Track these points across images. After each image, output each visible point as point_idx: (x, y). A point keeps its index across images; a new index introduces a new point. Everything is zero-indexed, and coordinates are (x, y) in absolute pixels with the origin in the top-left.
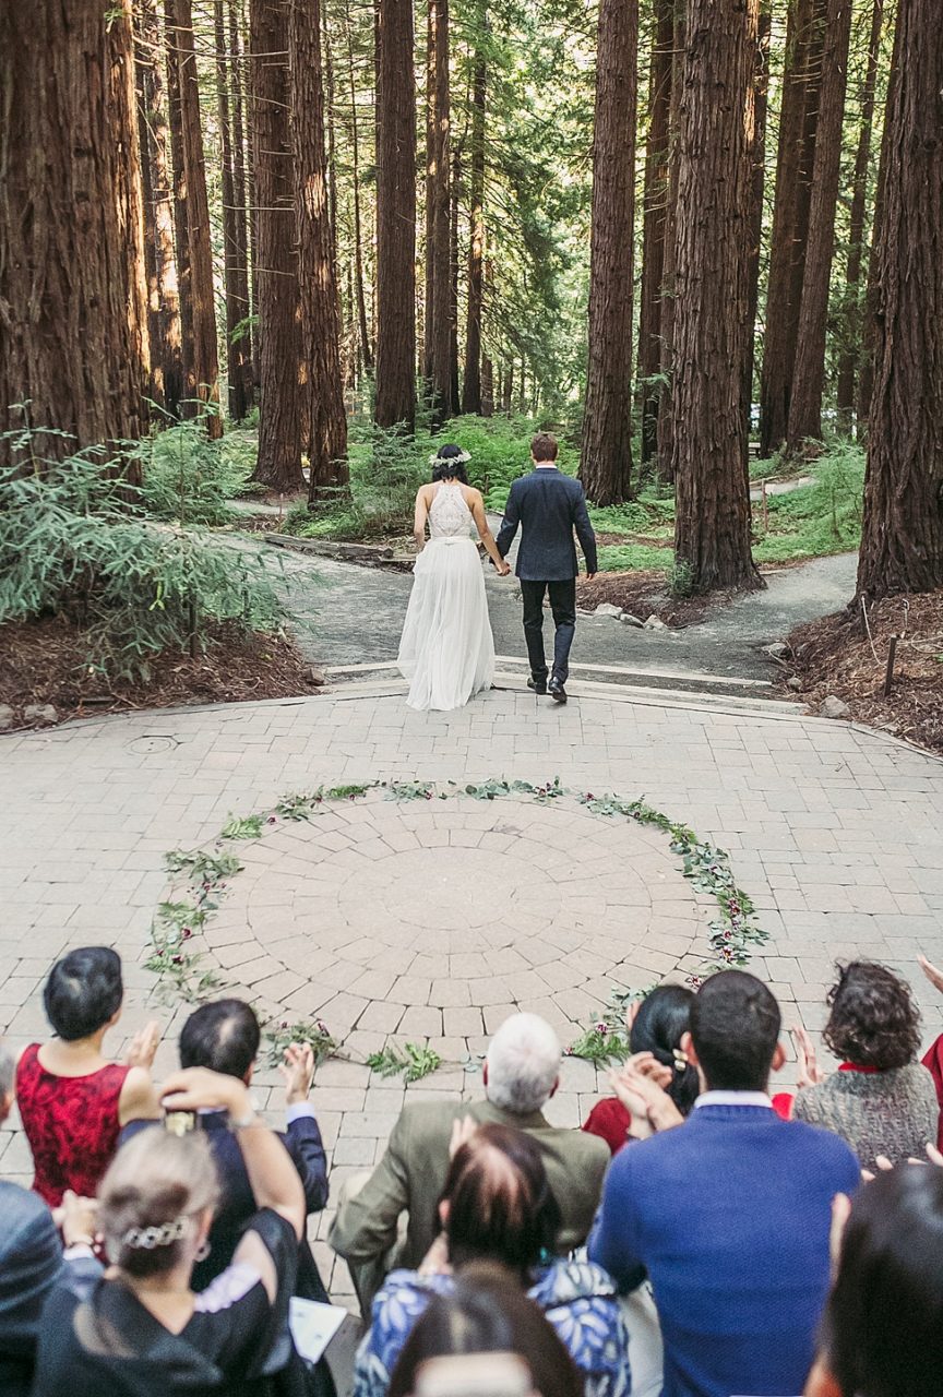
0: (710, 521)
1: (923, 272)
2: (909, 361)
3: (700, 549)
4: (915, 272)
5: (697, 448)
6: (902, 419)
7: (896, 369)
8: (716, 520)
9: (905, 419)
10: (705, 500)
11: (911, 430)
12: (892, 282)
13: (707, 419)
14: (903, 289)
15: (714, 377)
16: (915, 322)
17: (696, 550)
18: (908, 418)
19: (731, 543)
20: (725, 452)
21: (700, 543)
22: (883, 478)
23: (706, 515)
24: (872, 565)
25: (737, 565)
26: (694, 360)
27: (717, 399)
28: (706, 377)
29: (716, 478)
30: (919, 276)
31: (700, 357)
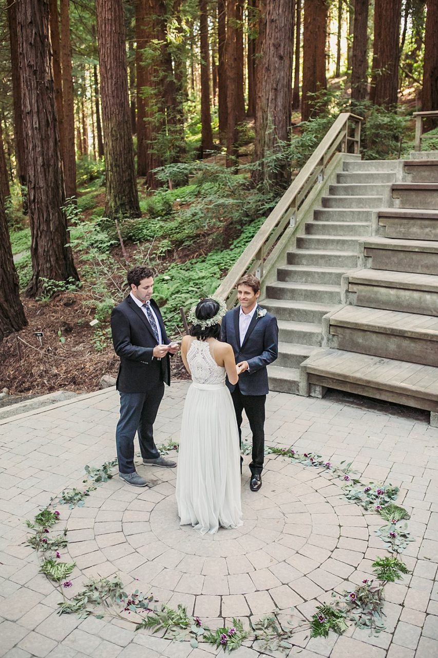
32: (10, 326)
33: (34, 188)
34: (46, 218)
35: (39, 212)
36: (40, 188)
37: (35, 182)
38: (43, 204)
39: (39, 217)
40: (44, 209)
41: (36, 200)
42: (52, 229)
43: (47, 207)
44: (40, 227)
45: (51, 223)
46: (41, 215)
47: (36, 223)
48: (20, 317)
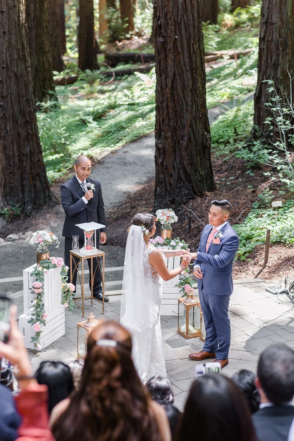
0: (28, 168)
1: (187, 16)
2: (184, 68)
3: (23, 186)
4: (183, 16)
5: (15, 122)
6: (182, 101)
7: (177, 73)
8: (31, 167)
9: (184, 102)
10: (23, 155)
11: (188, 108)
12: (170, 22)
13: (19, 102)
14: (177, 26)
15: (21, 76)
16: (185, 46)
17: (20, 188)
18: (186, 101)
19: (40, 180)
20: (31, 123)
21: (22, 182)
22: (172, 136)
23: (25, 164)
24: (170, 186)
25: (45, 193)
26: (7, 65)
27: (24, 89)
28: (16, 75)
29: (28, 140)
30: (185, 19)
31: (11, 63)
32: (191, 191)
33: (266, 23)
34: (275, 61)
35: (268, 52)
36: (272, 24)
37: (268, 15)
38: (273, 44)
39: (267, 60)
40: (274, 49)
41: (266, 39)
42: (279, 75)
43: (278, 49)
44: (266, 71)
45: (279, 67)
46: (270, 57)
47: (263, 67)
48: (206, 182)
